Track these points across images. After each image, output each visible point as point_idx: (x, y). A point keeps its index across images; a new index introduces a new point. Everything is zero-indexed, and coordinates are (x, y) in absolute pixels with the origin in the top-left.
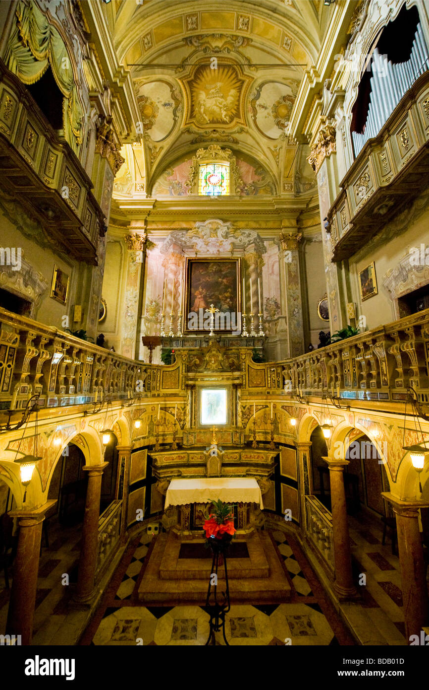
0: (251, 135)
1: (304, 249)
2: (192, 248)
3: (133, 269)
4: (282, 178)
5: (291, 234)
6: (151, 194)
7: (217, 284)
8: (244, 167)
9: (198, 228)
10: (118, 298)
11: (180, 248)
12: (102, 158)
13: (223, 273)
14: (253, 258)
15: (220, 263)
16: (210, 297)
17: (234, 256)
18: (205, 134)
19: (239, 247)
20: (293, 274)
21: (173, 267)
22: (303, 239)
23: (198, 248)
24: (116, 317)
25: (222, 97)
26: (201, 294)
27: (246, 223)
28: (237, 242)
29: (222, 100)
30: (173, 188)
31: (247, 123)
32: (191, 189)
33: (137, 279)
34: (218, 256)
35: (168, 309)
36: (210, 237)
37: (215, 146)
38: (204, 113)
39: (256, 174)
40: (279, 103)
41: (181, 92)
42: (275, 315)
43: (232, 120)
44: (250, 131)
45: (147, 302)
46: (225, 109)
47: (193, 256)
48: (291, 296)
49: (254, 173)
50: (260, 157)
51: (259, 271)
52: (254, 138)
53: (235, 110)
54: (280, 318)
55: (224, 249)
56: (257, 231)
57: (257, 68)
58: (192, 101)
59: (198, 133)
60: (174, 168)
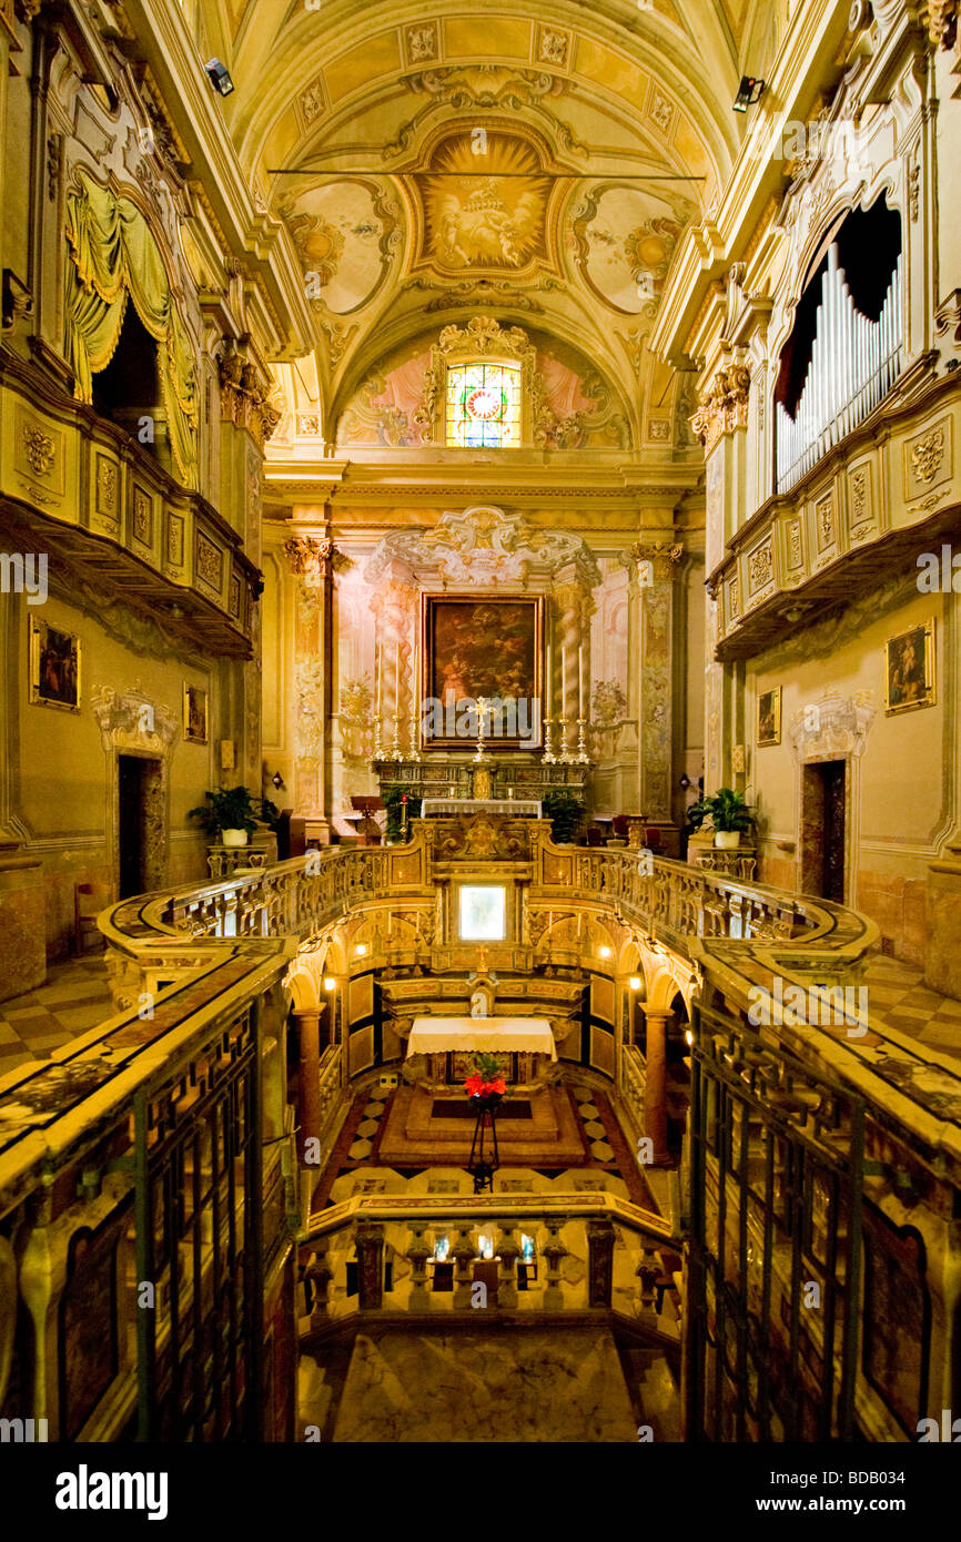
0: (574, 299)
1: (687, 579)
2: (436, 571)
3: (306, 615)
4: (645, 406)
5: (658, 546)
6: (334, 442)
7: (491, 651)
8: (557, 376)
9: (449, 526)
10: (279, 677)
11: (409, 570)
12: (236, 429)
13: (505, 628)
14: (571, 595)
15: (499, 604)
16: (477, 679)
17: (528, 590)
18: (459, 290)
19: (541, 570)
20: (658, 633)
21: (395, 613)
22: (685, 555)
23: (448, 570)
24: (278, 715)
25: (501, 208)
26: (457, 670)
27: (556, 515)
28: (536, 558)
29: (500, 214)
30: (387, 426)
31: (563, 270)
32: (430, 430)
33: (317, 639)
34: (495, 591)
35: (387, 701)
36: (476, 546)
37: (486, 320)
38: (457, 243)
39: (583, 394)
40: (642, 232)
41: (398, 200)
42: (613, 717)
43: (526, 261)
44: (572, 288)
45: (341, 685)
46: (509, 234)
47: (437, 589)
48: (650, 679)
49: (580, 390)
50: (596, 351)
51: (583, 624)
52: (580, 306)
53: (533, 238)
54: (624, 722)
55: (507, 575)
56: (583, 535)
57: (588, 151)
58: (426, 219)
59: (442, 289)
60: (385, 374)
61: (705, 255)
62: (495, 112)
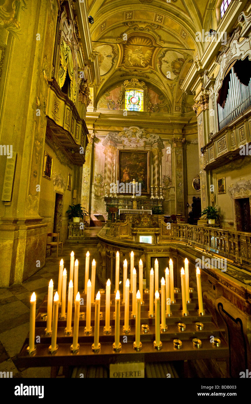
0: (157, 76)
1: (186, 147)
2: (121, 143)
4: (174, 103)
5: (179, 138)
6: (96, 108)
7: (136, 166)
8: (152, 94)
9: (125, 131)
11: (114, 143)
12: (82, 103)
13: (139, 159)
14: (157, 151)
15: (138, 153)
16: (132, 174)
17: (146, 149)
18: (129, 72)
19: (149, 144)
20: (179, 162)
21: (110, 154)
22: (185, 141)
23: (125, 143)
25: (142, 53)
26: (127, 171)
27: (153, 129)
28: (148, 140)
29: (141, 55)
30: (110, 104)
31: (155, 68)
32: (121, 106)
33: (89, 161)
34: (137, 149)
35: (108, 180)
36: (132, 137)
37: (135, 79)
38: (130, 61)
39: (159, 99)
40: (176, 61)
41: (118, 50)
42: (168, 185)
43: (146, 66)
44: (157, 73)
45: (95, 175)
46: (143, 59)
47: (122, 148)
48: (178, 175)
49: (158, 98)
50: (162, 88)
51: (160, 159)
52: (159, 77)
53: (149, 61)
54: (171, 187)
55: (140, 145)
56: (159, 135)
57: (164, 42)
58: (124, 54)
59: (125, 71)
60: (110, 91)
62: (143, 32)
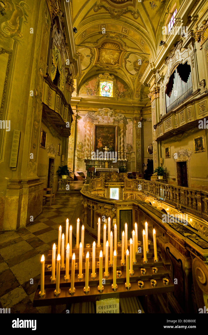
0: (123, 71)
1: (143, 123)
2: (97, 120)
4: (135, 91)
5: (138, 117)
6: (78, 94)
7: (107, 137)
8: (119, 85)
9: (100, 111)
11: (92, 120)
12: (68, 91)
13: (110, 132)
14: (122, 126)
15: (109, 127)
16: (105, 142)
17: (114, 125)
18: (103, 68)
19: (117, 121)
20: (138, 134)
21: (89, 128)
22: (143, 119)
23: (99, 120)
25: (112, 55)
26: (101, 140)
27: (120, 110)
28: (116, 118)
30: (88, 91)
31: (122, 66)
32: (96, 93)
33: (73, 133)
34: (108, 124)
35: (87, 146)
36: (105, 115)
37: (107, 73)
38: (104, 60)
39: (124, 88)
40: (136, 61)
41: (95, 52)
42: (130, 151)
43: (115, 64)
44: (123, 69)
45: (78, 143)
46: (113, 59)
47: (97, 124)
48: (137, 143)
50: (126, 81)
51: (124, 132)
53: (117, 60)
54: (133, 152)
55: (111, 121)
56: (124, 114)
57: (128, 47)
58: (99, 55)
59: (100, 67)
60: (89, 81)
61: (152, 67)
62: (113, 39)
